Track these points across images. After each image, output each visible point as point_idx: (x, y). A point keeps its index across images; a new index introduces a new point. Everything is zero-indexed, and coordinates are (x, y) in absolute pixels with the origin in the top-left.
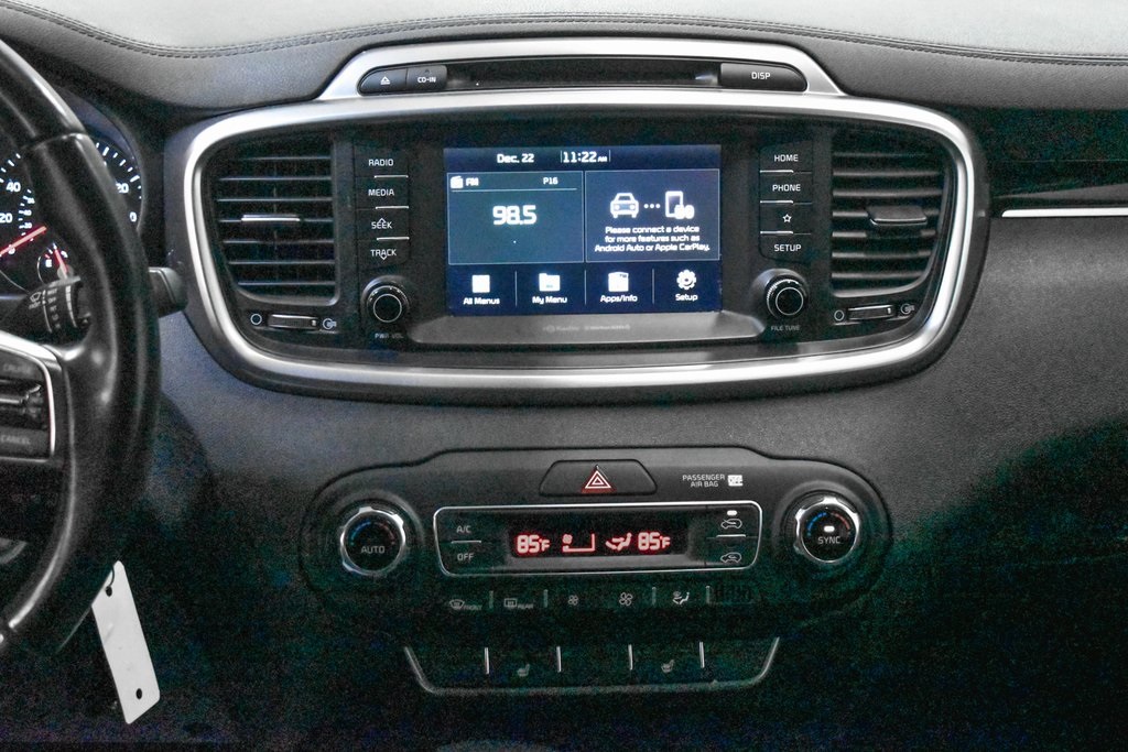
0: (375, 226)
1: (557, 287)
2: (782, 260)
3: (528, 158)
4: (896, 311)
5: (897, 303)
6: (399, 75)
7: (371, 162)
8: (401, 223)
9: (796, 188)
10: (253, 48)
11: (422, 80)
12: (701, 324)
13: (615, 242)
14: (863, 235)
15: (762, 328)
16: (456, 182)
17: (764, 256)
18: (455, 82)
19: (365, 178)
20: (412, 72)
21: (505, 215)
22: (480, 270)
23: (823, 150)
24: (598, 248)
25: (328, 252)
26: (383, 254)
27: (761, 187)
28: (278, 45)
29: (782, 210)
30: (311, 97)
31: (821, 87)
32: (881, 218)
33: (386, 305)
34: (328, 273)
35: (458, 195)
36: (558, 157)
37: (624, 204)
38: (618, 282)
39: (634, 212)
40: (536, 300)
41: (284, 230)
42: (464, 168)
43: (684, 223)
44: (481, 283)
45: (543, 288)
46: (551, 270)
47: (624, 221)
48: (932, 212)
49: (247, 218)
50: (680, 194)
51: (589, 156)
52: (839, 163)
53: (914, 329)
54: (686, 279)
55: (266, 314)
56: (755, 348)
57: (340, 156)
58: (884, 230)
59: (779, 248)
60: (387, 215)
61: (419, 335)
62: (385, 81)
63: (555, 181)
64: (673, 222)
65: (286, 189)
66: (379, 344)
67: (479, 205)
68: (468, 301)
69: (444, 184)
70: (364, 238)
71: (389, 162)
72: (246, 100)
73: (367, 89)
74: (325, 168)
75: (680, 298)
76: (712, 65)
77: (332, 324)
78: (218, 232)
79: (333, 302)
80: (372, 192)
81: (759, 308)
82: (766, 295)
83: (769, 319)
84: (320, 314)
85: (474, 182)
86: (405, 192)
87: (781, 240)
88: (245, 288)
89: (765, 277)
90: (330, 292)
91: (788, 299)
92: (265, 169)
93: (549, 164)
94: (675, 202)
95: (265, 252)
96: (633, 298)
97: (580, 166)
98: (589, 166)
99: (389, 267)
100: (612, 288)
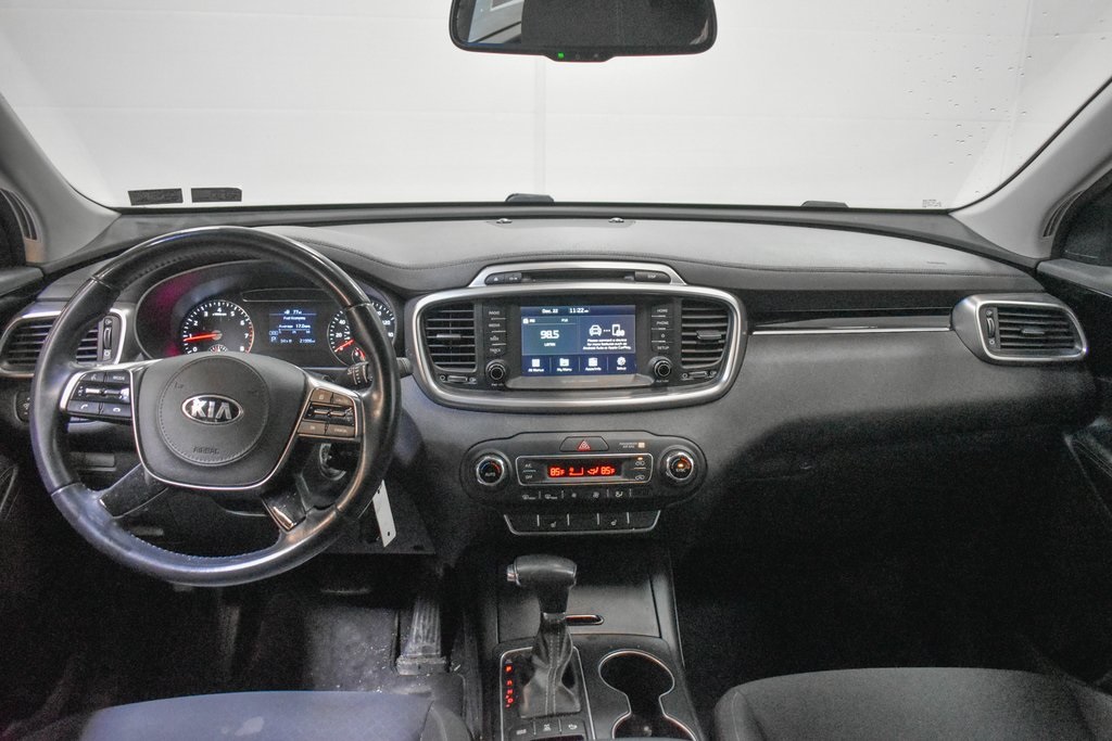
0: (492, 339)
1: (567, 364)
2: (661, 353)
3: (556, 311)
4: (709, 374)
5: (709, 370)
6: (502, 277)
7: (490, 313)
8: (504, 337)
9: (666, 323)
10: (442, 266)
11: (511, 279)
12: (628, 380)
13: (592, 345)
14: (694, 342)
15: (653, 381)
16: (525, 321)
17: (653, 351)
18: (525, 280)
19: (486, 319)
20: (507, 276)
21: (546, 334)
22: (536, 357)
23: (678, 308)
24: (585, 348)
25: (472, 350)
26: (495, 351)
27: (652, 322)
28: (452, 264)
29: (662, 332)
30: (465, 286)
31: (677, 281)
32: (702, 335)
33: (496, 373)
34: (472, 359)
35: (526, 326)
36: (568, 310)
37: (596, 330)
38: (593, 362)
39: (599, 333)
40: (559, 370)
41: (455, 341)
42: (529, 315)
43: (620, 337)
44: (536, 363)
45: (561, 365)
46: (565, 357)
47: (595, 337)
48: (723, 333)
49: (438, 336)
50: (618, 326)
51: (581, 310)
52: (684, 313)
53: (716, 382)
54: (621, 361)
55: (447, 376)
56: (649, 390)
57: (477, 310)
58: (703, 341)
59: (659, 348)
60: (498, 335)
61: (510, 384)
62: (496, 279)
63: (567, 320)
64: (616, 337)
65: (454, 324)
66: (493, 388)
67: (536, 330)
68: (530, 370)
69: (521, 321)
70: (487, 344)
71: (497, 313)
72: (437, 287)
73: (489, 282)
74: (471, 315)
75: (618, 369)
76: (632, 272)
77: (474, 380)
78: (428, 342)
79: (474, 371)
80: (490, 325)
81: (652, 373)
82: (654, 368)
83: (656, 378)
84: (469, 376)
85: (533, 321)
86: (505, 325)
87: (661, 345)
88: (439, 365)
89: (654, 360)
90: (473, 366)
91: (664, 369)
92: (447, 315)
93: (564, 313)
94: (616, 329)
95: (447, 350)
96: (599, 369)
97: (577, 314)
98: (581, 314)
99: (497, 356)
100: (590, 365)
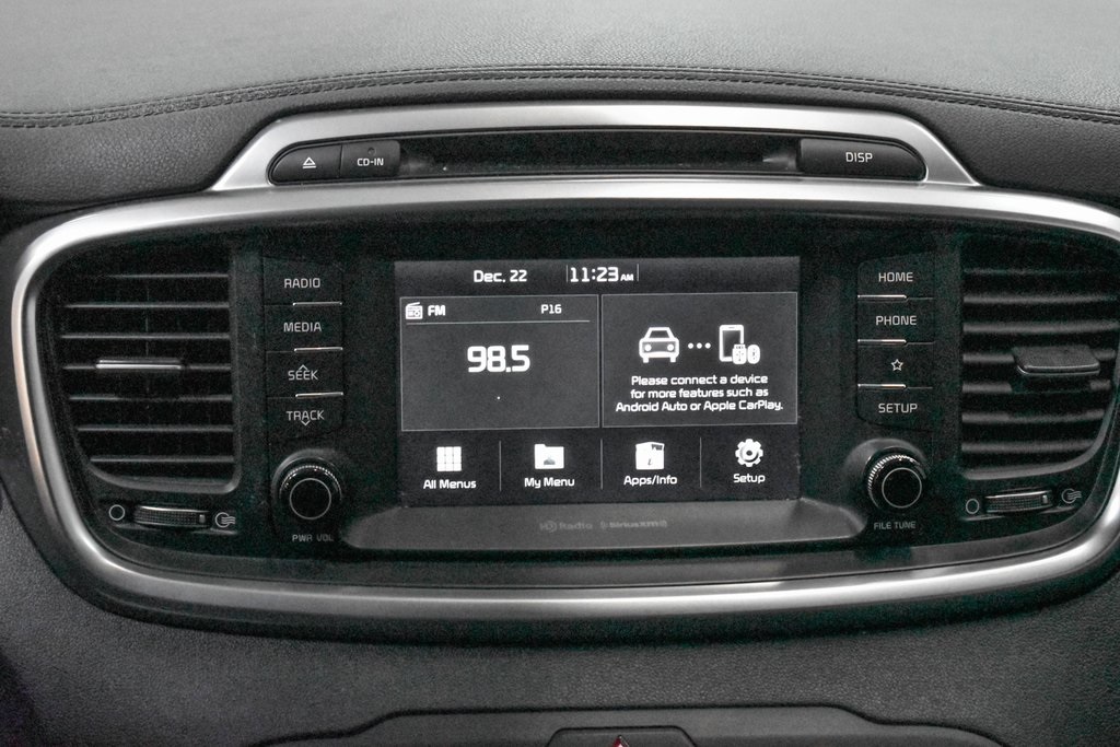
0: (293, 375)
1: (559, 464)
2: (891, 426)
3: (519, 276)
4: (1056, 499)
5: (1056, 487)
6: (330, 155)
7: (288, 282)
8: (333, 371)
9: (910, 320)
10: (119, 113)
11: (366, 162)
12: (769, 519)
13: (645, 397)
14: (1007, 388)
15: (860, 526)
16: (413, 311)
17: (863, 422)
18: (413, 166)
19: (278, 305)
20: (347, 152)
21: (486, 359)
22: (449, 439)
23: (950, 267)
24: (621, 407)
25: (223, 414)
26: (304, 417)
27: (860, 319)
28: (154, 110)
29: (890, 353)
30: (199, 187)
31: (945, 174)
32: (1034, 362)
33: (309, 494)
34: (224, 444)
35: (414, 326)
36: (563, 276)
37: (658, 344)
38: (649, 456)
39: (673, 355)
40: (529, 482)
41: (160, 381)
42: (426, 291)
43: (746, 369)
44: (449, 458)
45: (539, 465)
46: (551, 439)
47: (659, 367)
48: (1107, 355)
49: (103, 365)
50: (740, 328)
51: (609, 273)
52: (971, 284)
53: (1081, 529)
54: (749, 451)
55: (132, 503)
56: (850, 555)
57: (242, 275)
58: (1037, 383)
59: (885, 408)
60: (311, 361)
61: (358, 536)
62: (309, 163)
63: (558, 309)
64: (731, 369)
65: (162, 321)
66: (301, 551)
67: (449, 342)
68: (430, 484)
69: (396, 312)
70: (277, 394)
71: (315, 283)
72: (105, 190)
73: (282, 174)
74: (220, 291)
75: (741, 479)
76: (787, 141)
77: (229, 520)
78: (60, 385)
79: (230, 488)
80: (288, 327)
81: (856, 495)
82: (866, 477)
83: (872, 514)
84: (212, 505)
85: (440, 310)
86: (339, 325)
87: (889, 396)
88: (109, 468)
89: (865, 450)
90: (224, 472)
91: (899, 482)
92: (136, 291)
93: (556, 286)
94: (732, 340)
95: (131, 414)
96: (670, 480)
97: (594, 287)
98: (608, 287)
99: (314, 435)
100: (641, 465)
